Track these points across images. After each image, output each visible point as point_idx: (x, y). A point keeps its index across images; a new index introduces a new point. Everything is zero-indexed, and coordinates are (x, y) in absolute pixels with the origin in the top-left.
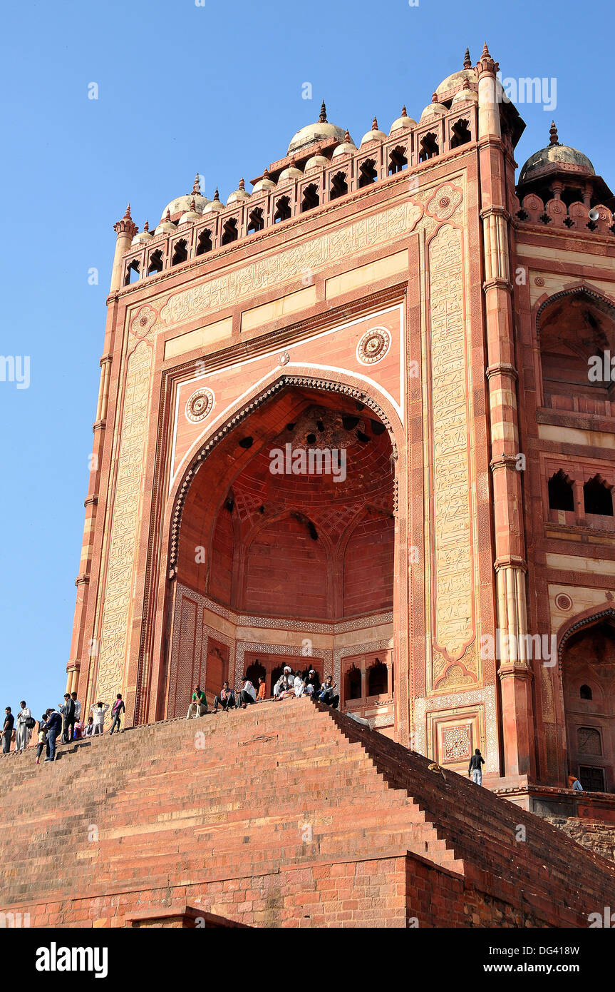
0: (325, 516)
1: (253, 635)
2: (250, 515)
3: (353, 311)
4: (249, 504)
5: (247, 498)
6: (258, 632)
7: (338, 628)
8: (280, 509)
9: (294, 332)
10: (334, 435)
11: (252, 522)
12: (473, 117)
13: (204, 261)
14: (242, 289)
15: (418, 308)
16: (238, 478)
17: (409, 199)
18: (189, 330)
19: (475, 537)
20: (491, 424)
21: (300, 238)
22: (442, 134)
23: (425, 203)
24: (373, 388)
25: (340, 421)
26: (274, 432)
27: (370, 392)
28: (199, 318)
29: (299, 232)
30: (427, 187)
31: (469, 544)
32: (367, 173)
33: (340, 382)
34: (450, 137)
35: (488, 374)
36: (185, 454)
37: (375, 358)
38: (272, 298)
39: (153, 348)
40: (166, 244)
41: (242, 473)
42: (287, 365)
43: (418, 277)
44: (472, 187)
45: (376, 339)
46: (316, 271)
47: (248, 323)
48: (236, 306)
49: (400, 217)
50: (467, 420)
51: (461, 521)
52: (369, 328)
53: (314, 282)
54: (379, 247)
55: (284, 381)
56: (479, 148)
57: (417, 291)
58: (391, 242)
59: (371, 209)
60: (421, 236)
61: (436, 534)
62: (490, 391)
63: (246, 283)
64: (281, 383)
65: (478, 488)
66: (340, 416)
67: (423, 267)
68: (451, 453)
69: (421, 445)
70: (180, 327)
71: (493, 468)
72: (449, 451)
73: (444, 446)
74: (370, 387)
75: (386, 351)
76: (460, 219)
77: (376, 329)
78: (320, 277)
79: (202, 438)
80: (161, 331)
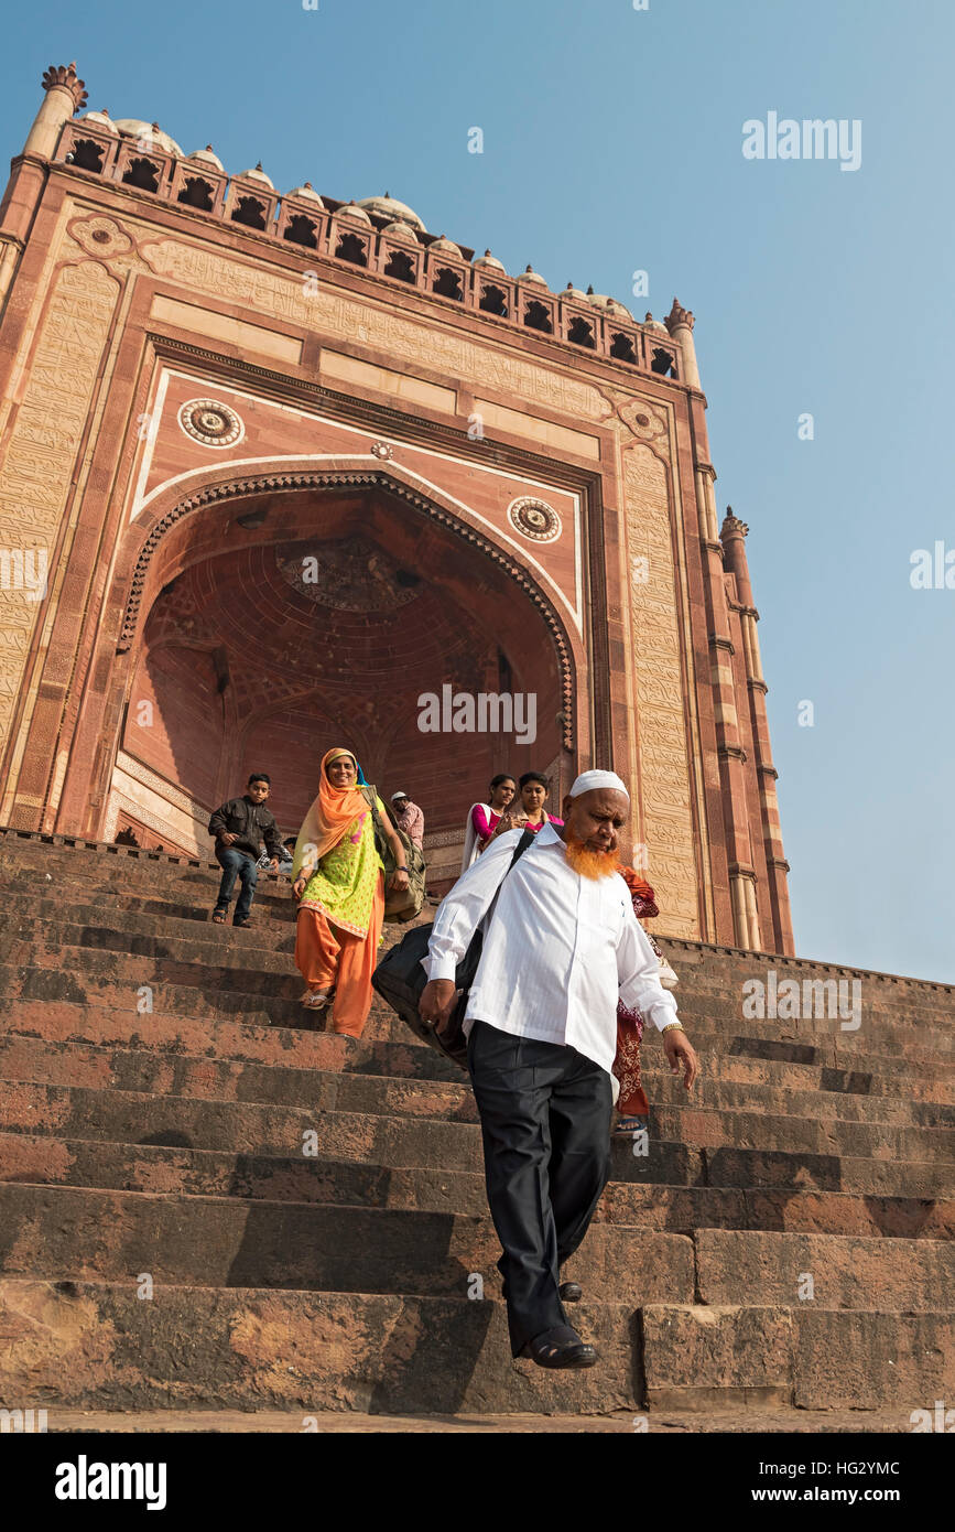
0: (249, 677)
1: (131, 790)
2: (167, 619)
3: (511, 460)
4: (179, 604)
5: (183, 596)
6: (139, 788)
8: (206, 635)
9: (412, 427)
10: (347, 587)
11: (162, 630)
12: (679, 358)
13: (249, 235)
14: (317, 316)
15: (615, 514)
16: (204, 562)
17: (596, 386)
18: (211, 307)
19: (703, 825)
20: (717, 701)
21: (428, 320)
22: (640, 347)
23: (617, 404)
24: (535, 569)
25: (378, 575)
26: (295, 534)
27: (532, 573)
28: (233, 303)
29: (429, 311)
30: (619, 387)
31: (689, 827)
32: (538, 316)
33: (481, 534)
34: (650, 357)
35: (713, 643)
36: (174, 476)
37: (539, 535)
38: (381, 362)
39: (123, 287)
40: (169, 164)
41: (214, 558)
42: (390, 462)
43: (614, 479)
44: (682, 428)
45: (539, 514)
46: (456, 376)
47: (333, 367)
48: (310, 332)
49: (582, 397)
50: (684, 680)
51: (677, 796)
52: (529, 494)
53: (455, 387)
54: (556, 410)
55: (379, 479)
56: (690, 393)
57: (614, 494)
58: (574, 416)
59: (542, 360)
60: (617, 437)
61: (643, 796)
62: (714, 662)
63: (325, 314)
64: (374, 480)
65: (706, 767)
66: (385, 570)
67: (619, 471)
68: (661, 707)
69: (624, 676)
70: (188, 292)
71: (723, 752)
72: (657, 703)
73: (649, 693)
74: (531, 565)
75: (554, 536)
76: (663, 452)
77: (541, 502)
78: (466, 388)
79: (216, 472)
80: (144, 272)
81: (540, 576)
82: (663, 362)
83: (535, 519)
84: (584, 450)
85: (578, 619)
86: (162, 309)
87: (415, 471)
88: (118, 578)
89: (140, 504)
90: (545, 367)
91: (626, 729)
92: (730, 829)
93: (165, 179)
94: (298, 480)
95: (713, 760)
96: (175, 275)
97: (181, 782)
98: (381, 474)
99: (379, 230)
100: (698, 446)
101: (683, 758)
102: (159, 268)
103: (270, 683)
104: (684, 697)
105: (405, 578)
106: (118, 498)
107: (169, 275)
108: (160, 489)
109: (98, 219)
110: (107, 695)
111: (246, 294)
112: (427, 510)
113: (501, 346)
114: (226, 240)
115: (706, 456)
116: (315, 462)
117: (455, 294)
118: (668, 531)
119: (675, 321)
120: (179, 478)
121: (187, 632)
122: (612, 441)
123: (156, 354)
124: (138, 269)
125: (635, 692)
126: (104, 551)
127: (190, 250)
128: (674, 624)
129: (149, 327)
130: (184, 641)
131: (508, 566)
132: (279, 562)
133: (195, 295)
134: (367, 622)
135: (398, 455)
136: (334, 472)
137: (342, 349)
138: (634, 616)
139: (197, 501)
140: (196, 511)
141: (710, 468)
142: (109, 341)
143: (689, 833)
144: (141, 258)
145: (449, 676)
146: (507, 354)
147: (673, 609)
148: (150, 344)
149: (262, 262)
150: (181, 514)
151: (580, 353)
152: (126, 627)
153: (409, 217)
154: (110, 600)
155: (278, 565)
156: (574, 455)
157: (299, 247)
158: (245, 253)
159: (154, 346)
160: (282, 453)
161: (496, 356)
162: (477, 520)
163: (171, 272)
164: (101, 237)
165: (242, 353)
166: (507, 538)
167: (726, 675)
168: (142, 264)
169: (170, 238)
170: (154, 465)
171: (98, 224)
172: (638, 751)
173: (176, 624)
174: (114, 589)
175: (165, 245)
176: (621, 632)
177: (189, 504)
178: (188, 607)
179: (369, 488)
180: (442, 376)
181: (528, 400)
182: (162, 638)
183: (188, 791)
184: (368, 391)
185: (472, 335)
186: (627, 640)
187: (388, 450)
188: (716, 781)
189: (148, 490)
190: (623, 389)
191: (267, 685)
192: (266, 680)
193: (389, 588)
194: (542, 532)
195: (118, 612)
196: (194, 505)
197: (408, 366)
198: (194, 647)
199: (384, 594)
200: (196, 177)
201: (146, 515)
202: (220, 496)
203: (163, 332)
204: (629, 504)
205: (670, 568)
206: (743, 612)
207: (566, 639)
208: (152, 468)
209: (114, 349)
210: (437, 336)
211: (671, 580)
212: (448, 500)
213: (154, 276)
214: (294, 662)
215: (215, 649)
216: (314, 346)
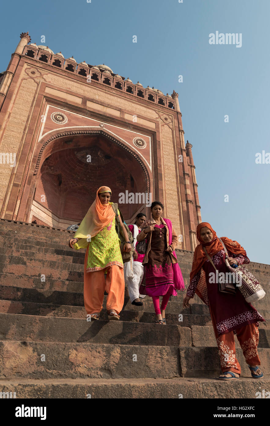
0: (67, 181)
1: (36, 210)
2: (46, 167)
3: (134, 128)
4: (50, 163)
5: (51, 161)
6: (38, 210)
7: (60, 220)
8: (56, 171)
9: (109, 120)
10: (92, 159)
11: (45, 169)
12: (175, 104)
13: (70, 73)
14: (86, 93)
15: (160, 142)
16: (57, 152)
17: (155, 111)
18: (60, 90)
19: (182, 220)
20: (186, 188)
21: (114, 94)
22: (165, 102)
23: (160, 115)
24: (140, 155)
25: (100, 156)
26: (80, 145)
27: (139, 156)
28: (65, 89)
29: (114, 92)
30: (160, 111)
31: (179, 221)
32: (140, 94)
33: (126, 146)
34: (168, 104)
35: (184, 174)
36: (49, 131)
37: (141, 147)
38: (102, 104)
39: (38, 85)
40: (51, 56)
41: (59, 151)
42: (104, 128)
43: (159, 133)
44: (176, 121)
45: (141, 141)
46: (120, 108)
47: (90, 105)
48: (84, 96)
49: (151, 113)
50: (177, 183)
51: (176, 212)
52: (138, 136)
53: (120, 110)
54: (145, 116)
55: (101, 133)
56: (178, 113)
57: (159, 137)
58: (149, 118)
59: (141, 104)
60: (160, 123)
61: (167, 212)
62: (185, 179)
63: (88, 92)
64: (100, 133)
65: (183, 205)
66: (102, 155)
67: (160, 131)
68: (171, 190)
69: (162, 182)
70: (55, 86)
71: (187, 201)
72: (171, 189)
73: (168, 186)
74: (139, 154)
75: (144, 147)
76: (171, 127)
77: (141, 138)
78: (123, 110)
79: (60, 130)
80: (44, 81)
81: (141, 157)
82: (171, 105)
83: (140, 143)
84: (152, 126)
85: (151, 168)
86: (48, 90)
87: (110, 131)
88: (34, 156)
89: (41, 138)
90: (142, 106)
91: (163, 195)
92: (189, 221)
93: (49, 59)
94: (81, 132)
95: (185, 203)
96: (51, 82)
97: (49, 208)
98: (101, 131)
99: (102, 72)
100: (180, 126)
101: (177, 203)
102: (47, 80)
103: (73, 183)
104: (177, 188)
105: (107, 157)
106: (35, 136)
107: (50, 82)
108: (46, 134)
109: (33, 69)
110: (31, 186)
111: (69, 87)
112: (113, 140)
113: (131, 100)
114: (64, 74)
115: (182, 128)
116: (85, 128)
117: (120, 88)
118: (173, 146)
119: (174, 95)
120: (51, 131)
121: (52, 170)
122: (159, 124)
123: (46, 101)
124: (42, 81)
125: (165, 186)
126: (31, 150)
127: (55, 76)
128: (175, 169)
129: (44, 94)
130: (51, 172)
131: (133, 154)
132: (76, 152)
133: (56, 87)
134: (97, 168)
135: (106, 126)
136: (90, 130)
137: (92, 101)
138: (164, 167)
139: (55, 137)
140: (55, 140)
141: (183, 131)
142: (34, 98)
143: (179, 222)
144: (43, 78)
145: (118, 182)
146: (133, 102)
147: (174, 165)
148: (45, 98)
149: (73, 79)
150: (51, 140)
151: (151, 103)
152: (36, 169)
153: (109, 70)
154: (32, 162)
155: (75, 153)
156: (149, 127)
157: (82, 76)
158: (69, 77)
159: (46, 99)
160: (77, 126)
161: (130, 103)
162: (125, 143)
163: (50, 81)
164: (33, 73)
165: (67, 101)
166: (133, 147)
167: (188, 182)
168: (43, 79)
169: (50, 73)
170: (45, 128)
171: (32, 70)
172: (166, 201)
173: (49, 168)
174: (33, 159)
175: (49, 75)
176: (161, 171)
177: (53, 138)
178: (52, 164)
179: (98, 134)
180: (117, 107)
181: (138, 114)
182: (45, 171)
183: (51, 211)
184: (98, 111)
185: (124, 98)
186: (163, 173)
187: (103, 125)
188: (185, 209)
189: (43, 134)
190: (161, 111)
191: (72, 184)
192: (71, 182)
193: (103, 159)
194: (141, 146)
195: (34, 165)
196: (54, 138)
197: (108, 105)
198: (53, 174)
199: (102, 161)
200: (57, 59)
201: (42, 140)
202: (61, 136)
203: (48, 96)
204: (163, 139)
205: (173, 155)
206: (191, 166)
207: (148, 173)
208: (44, 129)
209: (35, 100)
210: (116, 98)
211: (174, 158)
212: (118, 138)
213: (46, 82)
214: (79, 178)
215: (59, 174)
216: (85, 100)
